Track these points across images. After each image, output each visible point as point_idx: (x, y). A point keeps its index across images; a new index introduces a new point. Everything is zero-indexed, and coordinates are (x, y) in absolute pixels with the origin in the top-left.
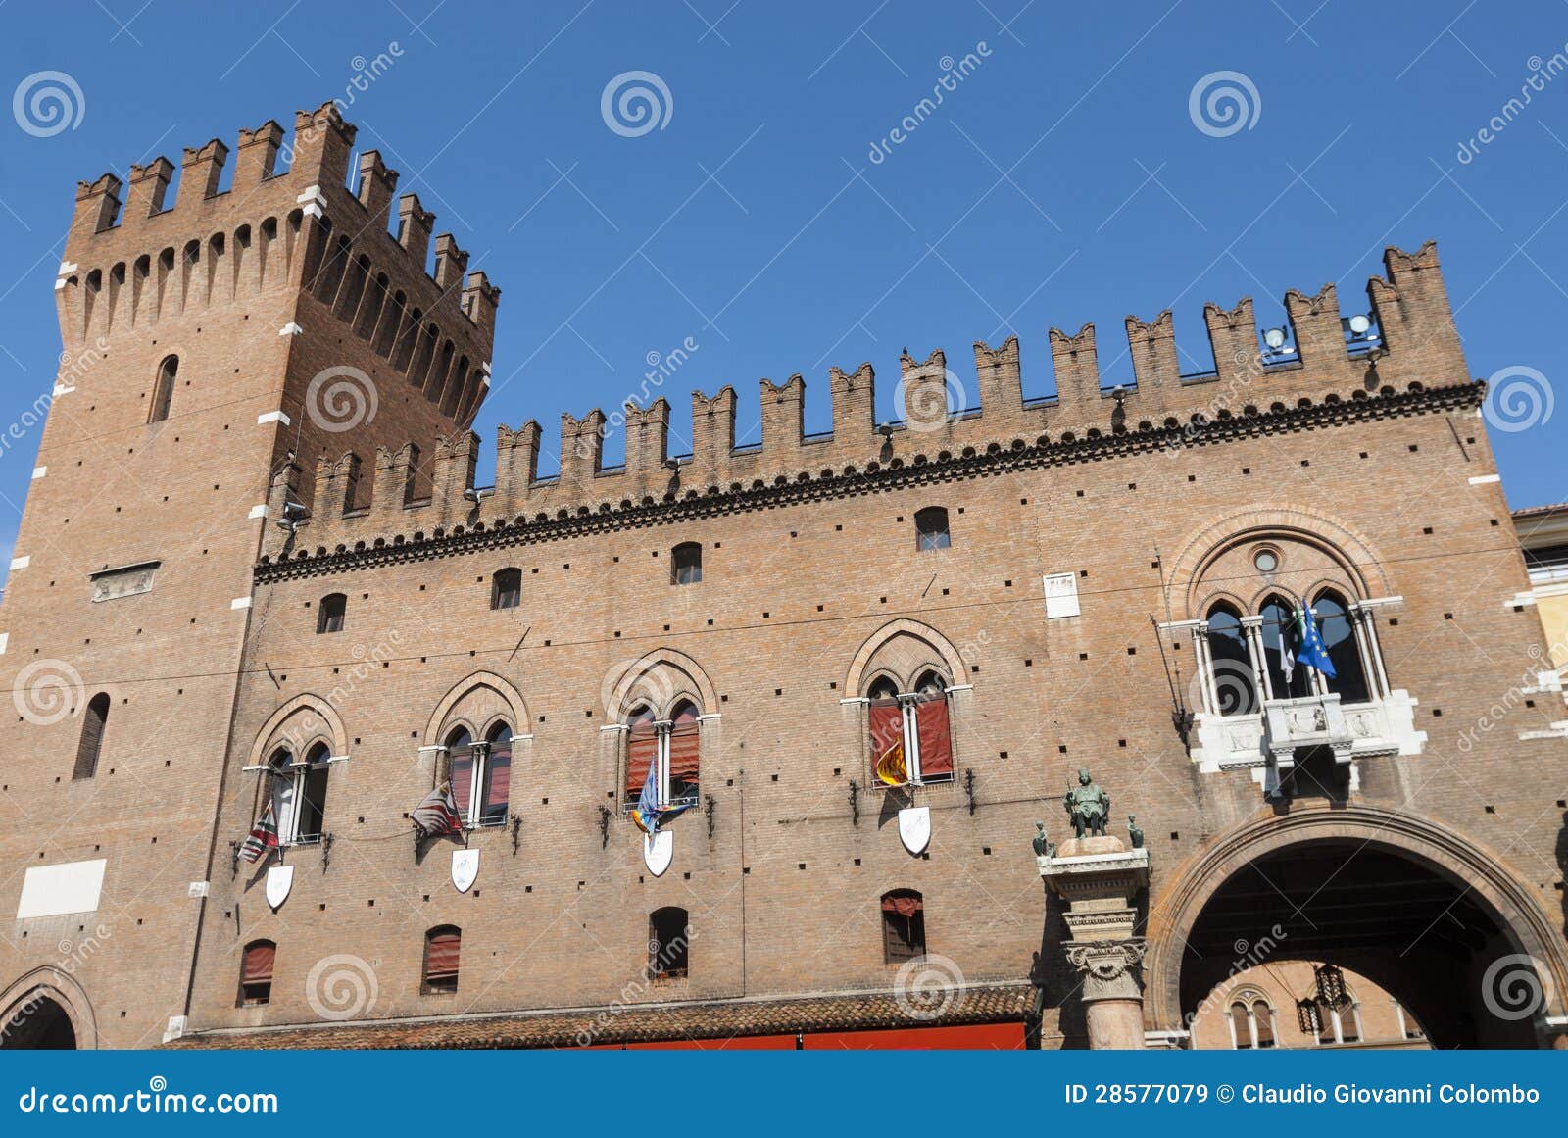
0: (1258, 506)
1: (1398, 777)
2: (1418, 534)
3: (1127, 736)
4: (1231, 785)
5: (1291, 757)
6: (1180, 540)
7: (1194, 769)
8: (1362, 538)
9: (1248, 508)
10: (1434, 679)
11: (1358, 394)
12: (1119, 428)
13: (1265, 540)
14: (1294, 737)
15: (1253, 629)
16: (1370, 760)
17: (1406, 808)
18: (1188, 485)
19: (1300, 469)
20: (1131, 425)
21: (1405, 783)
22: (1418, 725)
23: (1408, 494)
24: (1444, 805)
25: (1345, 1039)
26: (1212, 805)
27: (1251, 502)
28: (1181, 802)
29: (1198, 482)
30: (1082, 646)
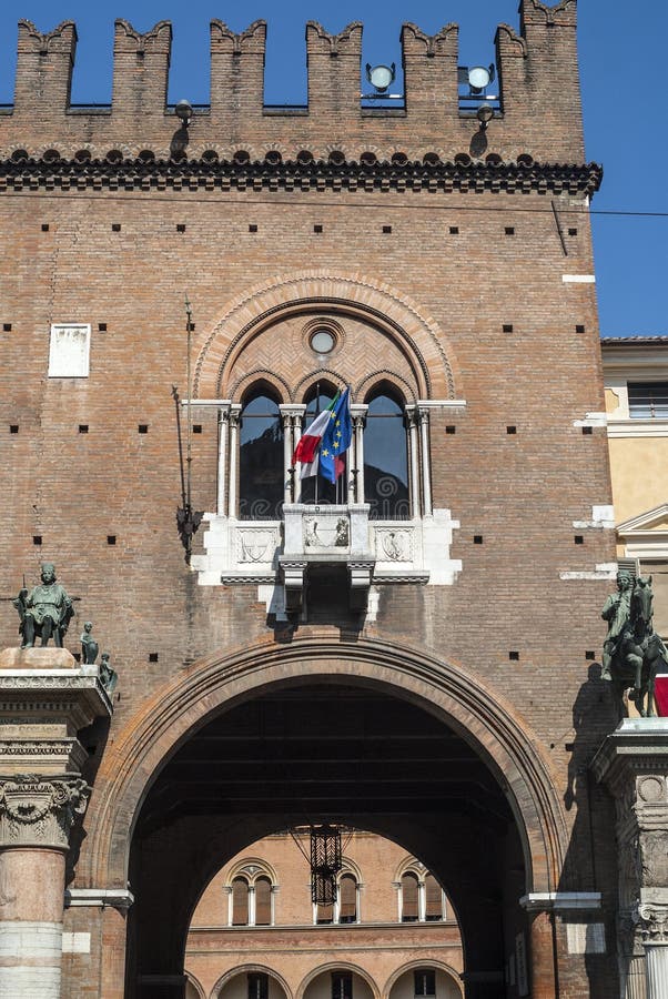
0: (324, 272)
1: (422, 610)
2: (496, 330)
3: (119, 532)
4: (231, 602)
5: (300, 574)
6: (227, 300)
7: (191, 579)
8: (434, 327)
9: (312, 273)
10: (483, 501)
11: (461, 157)
12: (178, 154)
13: (325, 315)
14: (310, 550)
15: (293, 419)
16: (395, 588)
17: (425, 647)
18: (246, 236)
19: (379, 237)
20: (194, 152)
21: (428, 618)
22: (454, 552)
23: (494, 283)
24: (466, 646)
25: (429, 918)
26: (205, 624)
27: (317, 266)
28: (168, 618)
29: (259, 235)
30: (83, 416)
